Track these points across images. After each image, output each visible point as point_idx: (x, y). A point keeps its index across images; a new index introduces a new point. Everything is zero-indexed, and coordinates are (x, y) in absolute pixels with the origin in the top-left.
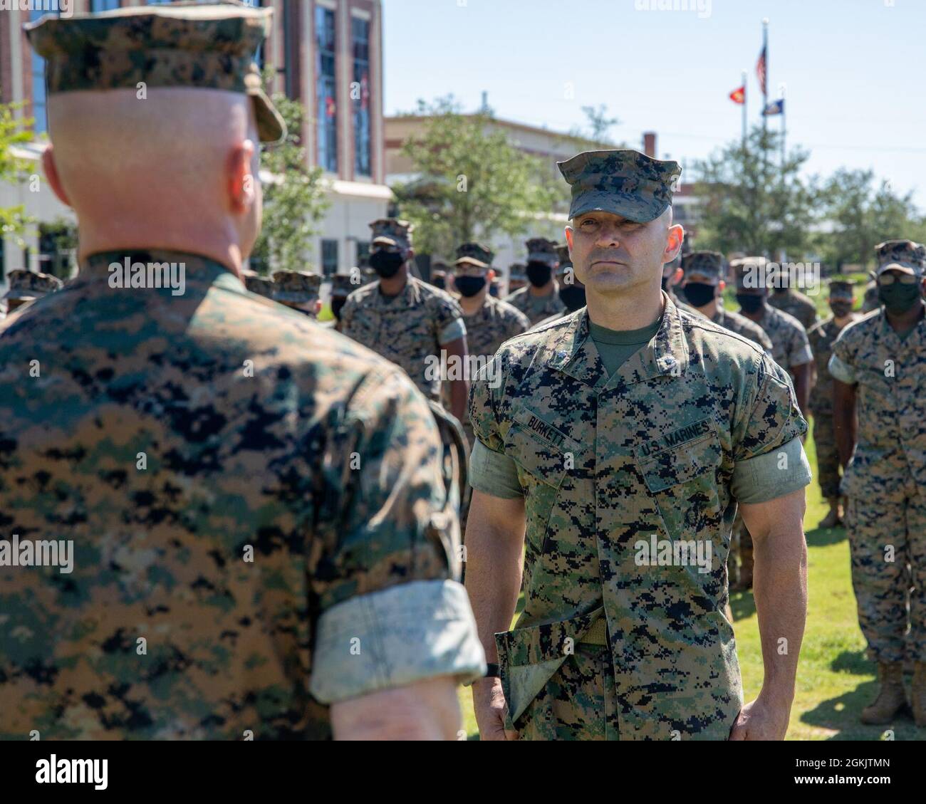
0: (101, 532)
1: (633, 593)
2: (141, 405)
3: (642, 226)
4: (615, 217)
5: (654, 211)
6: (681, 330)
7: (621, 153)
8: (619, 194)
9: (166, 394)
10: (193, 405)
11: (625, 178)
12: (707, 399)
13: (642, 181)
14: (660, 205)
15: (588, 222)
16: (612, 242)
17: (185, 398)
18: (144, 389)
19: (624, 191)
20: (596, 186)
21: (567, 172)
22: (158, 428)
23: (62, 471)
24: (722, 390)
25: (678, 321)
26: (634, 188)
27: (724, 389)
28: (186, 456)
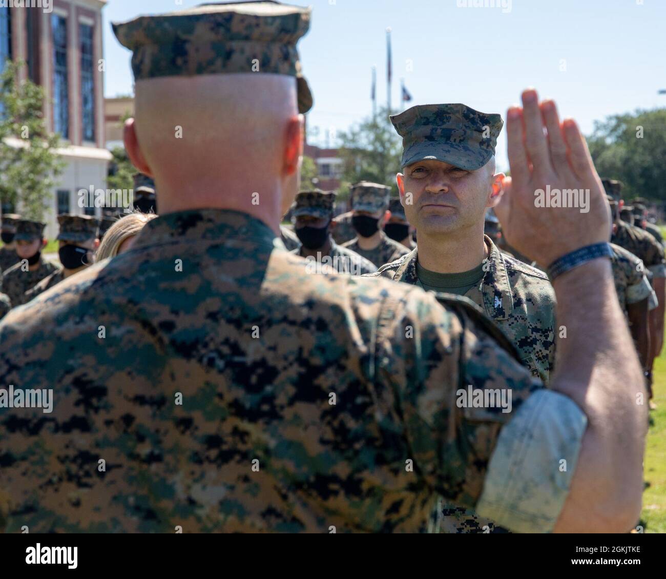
0: (174, 470)
1: (458, 520)
2: (205, 360)
3: (469, 173)
4: (444, 165)
5: (481, 159)
6: (505, 273)
7: (449, 106)
8: (448, 144)
9: (226, 350)
10: (249, 359)
11: (454, 129)
12: (529, 340)
13: (469, 132)
14: (485, 154)
15: (419, 170)
16: (442, 188)
17: (243, 354)
18: (206, 345)
19: (453, 140)
20: (427, 137)
21: (399, 124)
22: (221, 382)
23: (143, 415)
24: (545, 332)
25: (502, 265)
26: (462, 138)
27: (547, 331)
28: (248, 405)
